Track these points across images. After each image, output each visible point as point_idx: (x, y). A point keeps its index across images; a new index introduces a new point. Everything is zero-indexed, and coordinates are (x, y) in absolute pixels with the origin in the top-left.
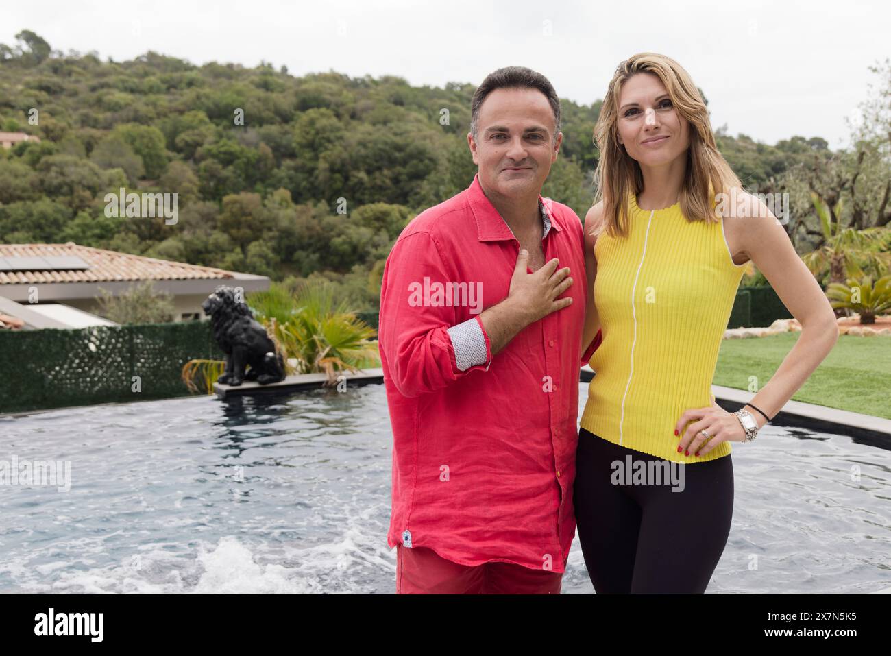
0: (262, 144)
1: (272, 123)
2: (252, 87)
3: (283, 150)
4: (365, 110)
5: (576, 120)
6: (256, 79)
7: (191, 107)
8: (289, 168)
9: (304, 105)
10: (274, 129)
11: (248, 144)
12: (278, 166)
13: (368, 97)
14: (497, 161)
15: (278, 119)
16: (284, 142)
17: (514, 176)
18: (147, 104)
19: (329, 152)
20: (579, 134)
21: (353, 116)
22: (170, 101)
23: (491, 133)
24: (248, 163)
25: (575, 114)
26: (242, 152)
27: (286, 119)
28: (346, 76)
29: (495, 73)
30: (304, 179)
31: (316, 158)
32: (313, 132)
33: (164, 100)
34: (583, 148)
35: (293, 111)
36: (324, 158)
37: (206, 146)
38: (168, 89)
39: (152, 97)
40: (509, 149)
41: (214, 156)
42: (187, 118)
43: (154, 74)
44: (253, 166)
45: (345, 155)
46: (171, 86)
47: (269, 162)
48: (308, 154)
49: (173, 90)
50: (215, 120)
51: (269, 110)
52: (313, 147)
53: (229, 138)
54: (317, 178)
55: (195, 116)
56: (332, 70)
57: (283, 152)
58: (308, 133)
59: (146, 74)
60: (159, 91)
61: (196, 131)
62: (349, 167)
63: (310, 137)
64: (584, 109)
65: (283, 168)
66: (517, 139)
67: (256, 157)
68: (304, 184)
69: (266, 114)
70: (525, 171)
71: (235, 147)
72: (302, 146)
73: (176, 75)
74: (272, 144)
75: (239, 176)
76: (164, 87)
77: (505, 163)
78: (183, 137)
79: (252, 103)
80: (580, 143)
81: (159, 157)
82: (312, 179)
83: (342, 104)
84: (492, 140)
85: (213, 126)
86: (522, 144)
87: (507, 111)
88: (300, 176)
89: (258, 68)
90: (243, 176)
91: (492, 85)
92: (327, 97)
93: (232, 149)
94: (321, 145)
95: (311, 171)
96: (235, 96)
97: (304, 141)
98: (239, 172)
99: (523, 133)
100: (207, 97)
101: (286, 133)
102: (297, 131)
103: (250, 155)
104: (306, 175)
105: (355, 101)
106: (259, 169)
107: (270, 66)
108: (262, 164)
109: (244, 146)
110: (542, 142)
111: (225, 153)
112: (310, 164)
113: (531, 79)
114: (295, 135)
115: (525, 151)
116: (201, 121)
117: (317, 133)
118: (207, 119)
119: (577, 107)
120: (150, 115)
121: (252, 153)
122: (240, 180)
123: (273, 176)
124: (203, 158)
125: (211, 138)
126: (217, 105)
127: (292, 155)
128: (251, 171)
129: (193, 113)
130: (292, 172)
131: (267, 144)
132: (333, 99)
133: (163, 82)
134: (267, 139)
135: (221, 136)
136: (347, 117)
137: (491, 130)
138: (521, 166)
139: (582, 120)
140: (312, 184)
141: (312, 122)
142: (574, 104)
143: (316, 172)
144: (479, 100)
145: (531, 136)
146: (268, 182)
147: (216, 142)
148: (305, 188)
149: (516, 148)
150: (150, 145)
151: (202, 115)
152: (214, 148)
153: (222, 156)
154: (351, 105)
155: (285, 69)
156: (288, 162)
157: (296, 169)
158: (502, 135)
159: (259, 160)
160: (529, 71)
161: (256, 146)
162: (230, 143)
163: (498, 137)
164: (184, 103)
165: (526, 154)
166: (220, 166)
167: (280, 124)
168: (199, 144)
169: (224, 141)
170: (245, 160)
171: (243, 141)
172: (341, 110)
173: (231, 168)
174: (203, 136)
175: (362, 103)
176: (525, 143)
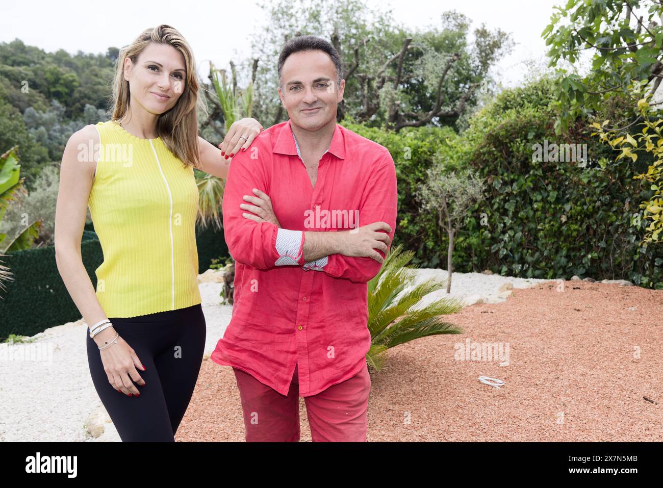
5: (43, 62)
14: (296, 105)
17: (310, 115)
20: (45, 72)
23: (289, 86)
25: (43, 58)
34: (49, 83)
40: (304, 96)
64: (50, 55)
66: (308, 88)
70: (317, 110)
77: (302, 106)
80: (46, 79)
84: (291, 91)
86: (312, 92)
99: (312, 83)
115: (315, 96)
119: (45, 53)
138: (315, 107)
139: (48, 63)
142: (43, 51)
145: (319, 84)
149: (308, 95)
158: (298, 87)
165: (316, 98)
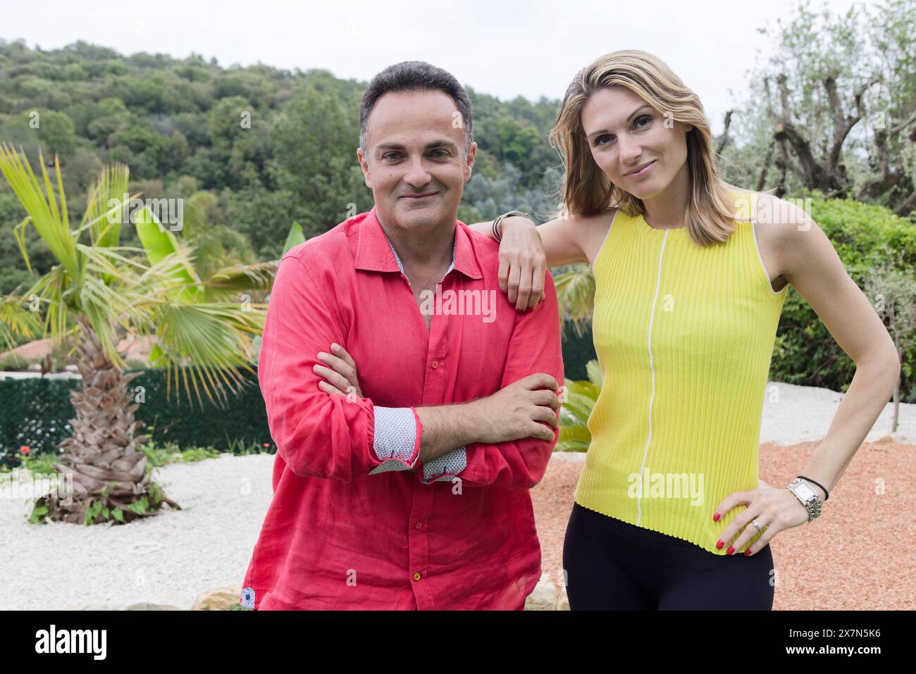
0: (177, 132)
1: (189, 112)
2: (175, 76)
3: (198, 138)
4: (284, 99)
5: (496, 114)
6: (180, 68)
7: (107, 94)
8: (203, 157)
9: (222, 93)
10: (189, 117)
11: (162, 132)
12: (193, 154)
13: (288, 87)
14: (392, 187)
15: (196, 107)
16: (200, 130)
17: (416, 206)
18: (63, 90)
19: (243, 141)
20: (498, 127)
21: (272, 106)
22: (90, 88)
23: (382, 152)
24: (161, 150)
25: (497, 109)
26: (154, 140)
27: (204, 108)
28: (274, 68)
29: (384, 73)
30: (219, 168)
31: (231, 147)
32: (228, 121)
33: (82, 87)
34: (502, 141)
35: (211, 100)
36: (239, 147)
37: (118, 133)
38: (90, 76)
39: (70, 84)
40: (407, 171)
41: (125, 143)
42: (102, 105)
43: (78, 62)
44: (167, 155)
45: (260, 144)
46: (93, 74)
47: (184, 150)
48: (223, 143)
49: (95, 78)
50: (132, 108)
51: (187, 98)
52: (228, 135)
53: (143, 126)
54: (231, 166)
55: (111, 103)
56: (259, 62)
57: (198, 140)
58: (223, 122)
59: (70, 61)
60: (80, 78)
61: (110, 118)
62: (264, 156)
63: (225, 126)
64: (506, 104)
65: (197, 156)
66: (416, 159)
67: (170, 145)
68: (218, 172)
69: (183, 102)
70: (430, 198)
71: (147, 134)
72: (218, 135)
73: (100, 63)
74: (188, 133)
75: (152, 163)
76: (86, 74)
77: (403, 189)
78: (96, 125)
79: (169, 91)
80: (498, 136)
81: (67, 143)
82: (227, 168)
83: (261, 94)
84: (384, 161)
85: (128, 114)
86: (422, 165)
87: (401, 122)
88: (215, 165)
89: (188, 59)
90: (155, 163)
91: (381, 88)
92: (246, 86)
93: (144, 137)
94: (236, 134)
95: (226, 160)
96: (153, 84)
97: (219, 130)
98: (151, 159)
99: (423, 150)
100: (125, 84)
101: (203, 121)
102: (212, 120)
103: (163, 143)
104: (221, 164)
105: (275, 91)
106: (173, 157)
107: (200, 57)
108: (175, 152)
109: (156, 133)
110: (449, 159)
111: (137, 140)
112: (225, 153)
113: (430, 79)
114: (211, 124)
115: (427, 173)
116: (117, 109)
117: (233, 122)
118: (123, 107)
120: (65, 101)
121: (165, 141)
122: (152, 167)
123: (187, 164)
124: (114, 145)
125: (124, 125)
126: (134, 93)
127: (208, 144)
128: (164, 159)
129: (108, 100)
130: (207, 161)
131: (183, 132)
132: (253, 89)
133: (85, 69)
134: (183, 127)
135: (134, 123)
136: (265, 106)
137: (382, 147)
138: (426, 192)
139: (502, 114)
140: (227, 172)
141: (227, 110)
143: (231, 161)
144: (366, 107)
145: (434, 152)
146: (182, 170)
147: (129, 129)
148: (219, 176)
149: (416, 171)
150: (58, 131)
151: (117, 102)
152: (126, 136)
153: (133, 143)
154: (270, 95)
155: (214, 61)
156: (202, 151)
157: (211, 158)
158: (397, 154)
159: (172, 148)
160: (427, 68)
161: (171, 135)
162: (143, 130)
163: (393, 156)
164: (102, 91)
165: (429, 178)
166: (130, 154)
167: (197, 113)
168: (112, 131)
169: (136, 128)
170: (157, 147)
171: (157, 128)
172: (260, 100)
173: (142, 155)
174: (117, 123)
175: (282, 93)
176: (427, 163)
